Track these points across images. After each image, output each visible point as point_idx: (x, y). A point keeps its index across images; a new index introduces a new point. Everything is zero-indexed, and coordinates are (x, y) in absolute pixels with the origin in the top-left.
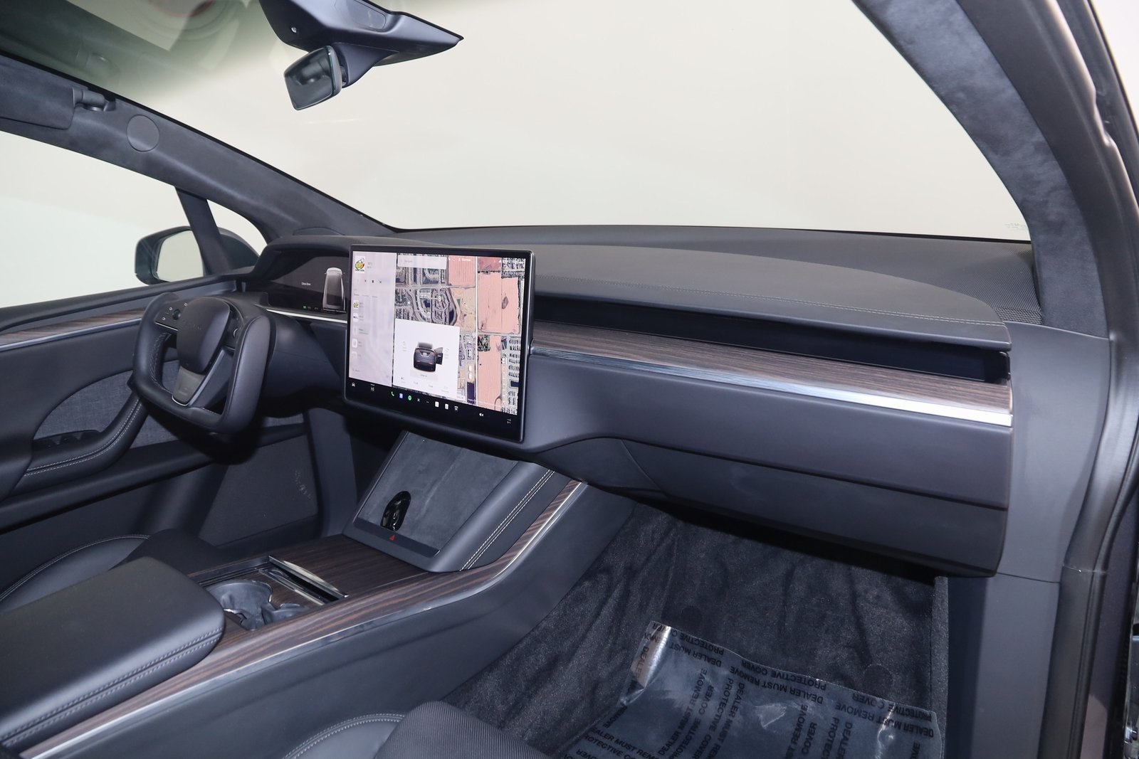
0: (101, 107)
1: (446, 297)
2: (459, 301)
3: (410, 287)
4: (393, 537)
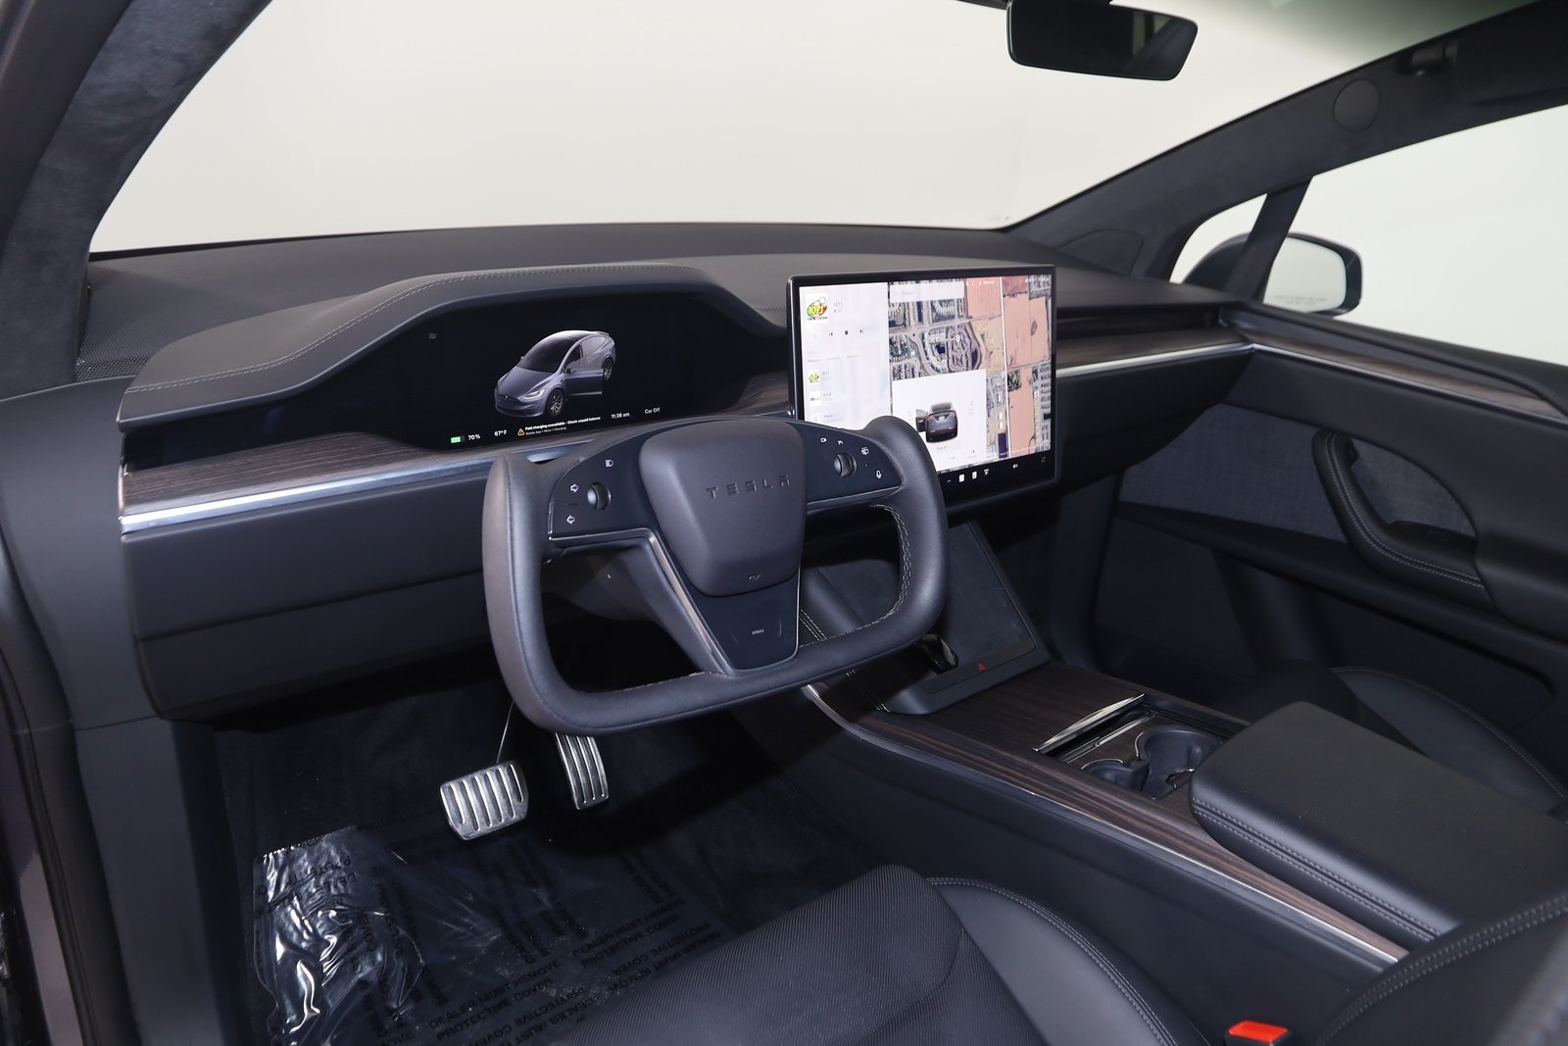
1: (966, 334)
2: (982, 336)
3: (913, 331)
4: (980, 665)
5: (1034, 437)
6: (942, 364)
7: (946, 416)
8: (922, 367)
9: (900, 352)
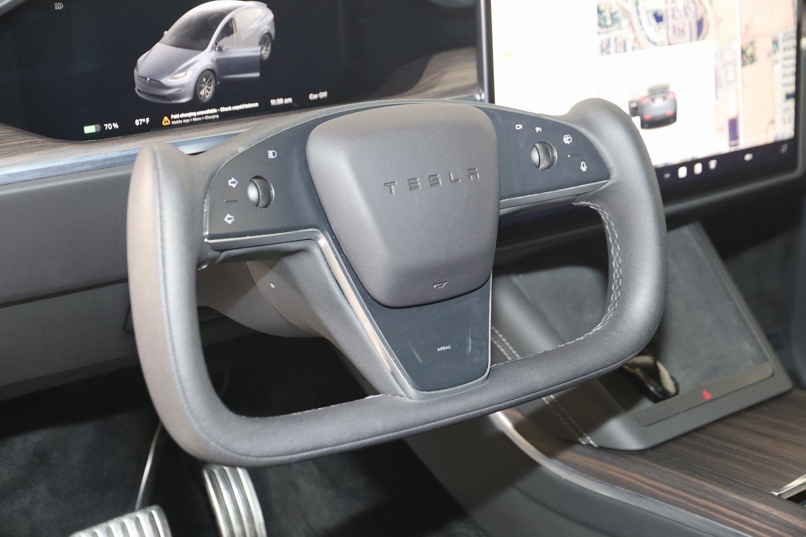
5: (773, 122)
6: (660, 36)
7: (664, 98)
8: (636, 39)
9: (609, 22)
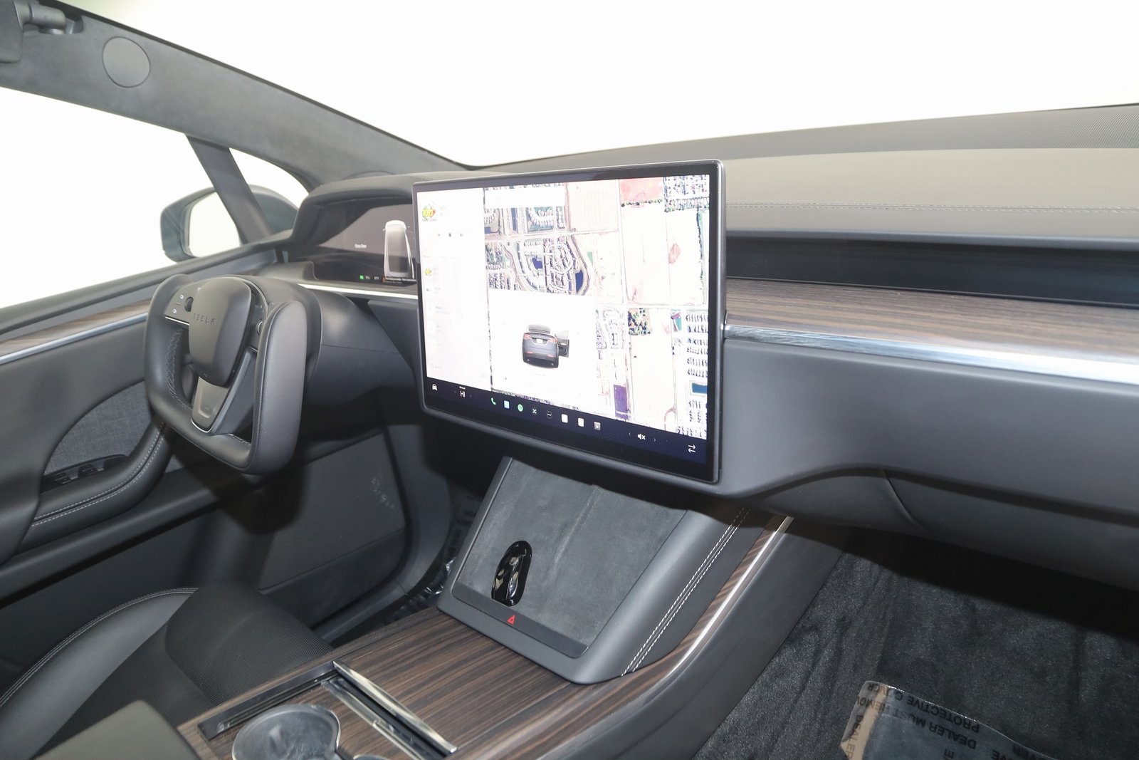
0: (62, 27)
1: (567, 250)
2: (590, 255)
3: (508, 239)
4: (513, 617)
5: (674, 411)
6: (539, 281)
